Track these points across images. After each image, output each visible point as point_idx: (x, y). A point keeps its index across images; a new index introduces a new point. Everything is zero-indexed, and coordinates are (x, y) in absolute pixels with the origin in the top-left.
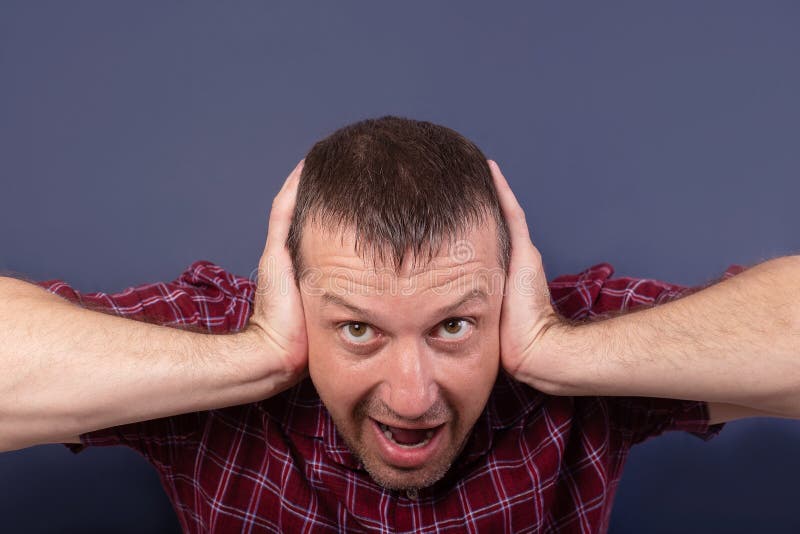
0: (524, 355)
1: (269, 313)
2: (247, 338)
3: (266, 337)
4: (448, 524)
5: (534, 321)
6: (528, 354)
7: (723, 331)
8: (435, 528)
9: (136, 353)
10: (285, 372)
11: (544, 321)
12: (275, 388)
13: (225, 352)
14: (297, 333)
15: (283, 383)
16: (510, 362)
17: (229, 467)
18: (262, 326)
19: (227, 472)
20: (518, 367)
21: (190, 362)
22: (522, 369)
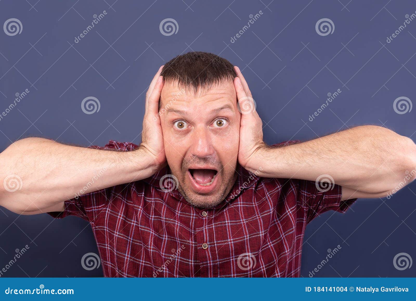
0: (248, 159)
1: (148, 141)
2: (140, 152)
3: (147, 151)
4: (218, 224)
5: (252, 146)
6: (249, 160)
7: (330, 151)
8: (212, 226)
9: (95, 160)
10: (156, 165)
11: (257, 146)
12: (153, 172)
13: (131, 158)
14: (160, 149)
15: (156, 170)
16: (242, 162)
17: (120, 216)
18: (146, 147)
19: (120, 218)
20: (246, 164)
21: (117, 162)
22: (247, 165)
